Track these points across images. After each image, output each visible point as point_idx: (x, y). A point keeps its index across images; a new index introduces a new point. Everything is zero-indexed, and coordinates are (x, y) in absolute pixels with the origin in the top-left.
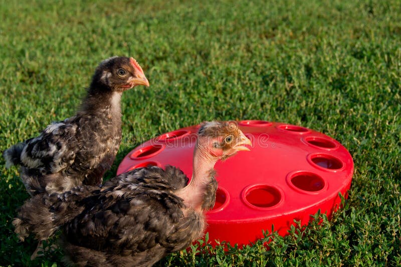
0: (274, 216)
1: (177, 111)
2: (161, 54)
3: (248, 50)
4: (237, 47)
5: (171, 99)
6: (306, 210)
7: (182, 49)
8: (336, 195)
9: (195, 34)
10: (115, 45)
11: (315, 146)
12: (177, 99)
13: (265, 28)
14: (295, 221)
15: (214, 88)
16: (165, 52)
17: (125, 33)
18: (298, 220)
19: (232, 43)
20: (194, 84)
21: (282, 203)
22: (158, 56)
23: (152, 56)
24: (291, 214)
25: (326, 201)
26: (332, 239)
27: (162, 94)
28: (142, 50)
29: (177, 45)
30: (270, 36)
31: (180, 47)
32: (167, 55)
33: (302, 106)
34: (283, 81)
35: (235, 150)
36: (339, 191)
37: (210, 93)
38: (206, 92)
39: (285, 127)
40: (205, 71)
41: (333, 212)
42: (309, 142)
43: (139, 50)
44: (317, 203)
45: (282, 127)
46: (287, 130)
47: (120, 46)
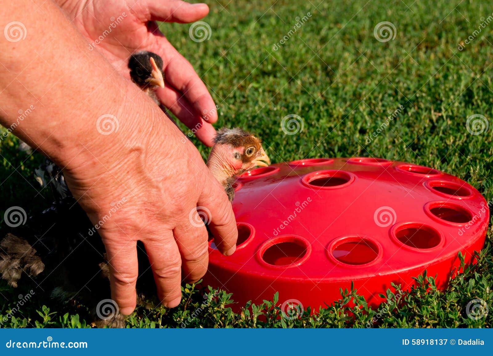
0: (365, 276)
1: (273, 144)
2: (270, 67)
3: (395, 64)
4: (379, 61)
5: (268, 128)
6: (409, 271)
7: (301, 62)
8: (454, 256)
9: (323, 41)
10: (210, 52)
11: (440, 192)
12: (276, 128)
13: (428, 34)
14: (393, 284)
15: (330, 115)
16: (275, 65)
17: (227, 36)
18: (397, 283)
19: (374, 55)
20: (303, 108)
21: (378, 260)
22: (265, 69)
23: (257, 69)
24: (388, 275)
25: (438, 261)
26: (435, 308)
27: (257, 121)
28: (244, 61)
29: (293, 55)
30: (430, 46)
31: (297, 58)
32: (278, 68)
33: (448, 143)
34: (428, 109)
35: (254, 164)
36: (459, 250)
37: (323, 121)
38: (318, 120)
39: (409, 167)
40: (324, 93)
41: (450, 278)
42: (435, 188)
43: (240, 61)
44: (426, 264)
45: (403, 168)
46: (411, 171)
47: (216, 54)
